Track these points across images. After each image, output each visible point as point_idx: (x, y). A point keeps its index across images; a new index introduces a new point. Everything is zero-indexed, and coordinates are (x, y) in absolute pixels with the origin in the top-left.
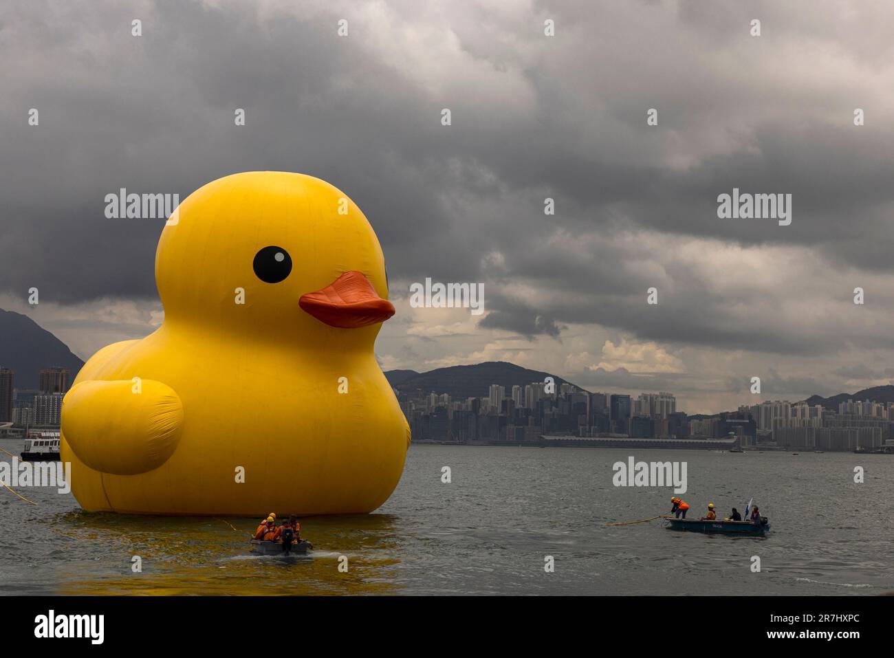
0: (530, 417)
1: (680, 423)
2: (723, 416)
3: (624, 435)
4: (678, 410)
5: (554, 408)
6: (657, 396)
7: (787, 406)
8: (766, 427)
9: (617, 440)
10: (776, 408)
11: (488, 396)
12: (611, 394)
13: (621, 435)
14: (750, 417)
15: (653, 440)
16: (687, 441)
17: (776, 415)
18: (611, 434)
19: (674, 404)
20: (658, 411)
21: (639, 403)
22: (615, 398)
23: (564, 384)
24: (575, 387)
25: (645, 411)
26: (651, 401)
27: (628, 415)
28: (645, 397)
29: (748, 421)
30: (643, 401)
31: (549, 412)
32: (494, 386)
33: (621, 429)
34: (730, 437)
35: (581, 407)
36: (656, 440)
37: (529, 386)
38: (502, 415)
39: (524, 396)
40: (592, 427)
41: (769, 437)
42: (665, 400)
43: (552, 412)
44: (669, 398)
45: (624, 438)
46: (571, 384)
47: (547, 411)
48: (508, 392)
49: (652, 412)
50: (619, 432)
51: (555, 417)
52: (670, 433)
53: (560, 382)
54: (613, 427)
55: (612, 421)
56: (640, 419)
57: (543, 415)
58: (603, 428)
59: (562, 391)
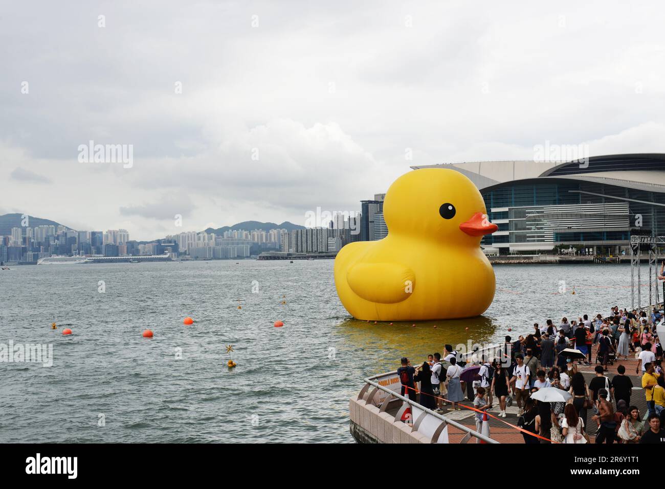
0: (42, 247)
1: (133, 247)
2: (159, 241)
3: (101, 255)
4: (131, 239)
5: (56, 241)
6: (117, 232)
7: (194, 235)
8: (183, 247)
9: (98, 258)
10: (188, 236)
11: (11, 234)
12: (91, 231)
13: (98, 255)
14: (175, 242)
15: (117, 258)
16: (139, 257)
17: (188, 240)
18: (93, 255)
19: (128, 235)
20: (118, 241)
21: (107, 236)
22: (93, 234)
23: (59, 226)
24: (66, 227)
25: (110, 241)
26: (114, 234)
27: (102, 244)
28: (110, 232)
29: (174, 244)
30: (109, 235)
32: (14, 228)
33: (99, 252)
34: (166, 254)
35: (73, 240)
36: (120, 258)
37: (37, 228)
38: (24, 246)
39: (34, 234)
40: (81, 251)
41: (185, 253)
42: (123, 233)
43: (55, 243)
44: (125, 232)
45: (101, 257)
46: (63, 226)
47: (52, 243)
48: (24, 232)
49: (115, 241)
50: (97, 254)
51: (58, 246)
52: (128, 253)
53: (56, 225)
54: (94, 251)
55: (92, 247)
56: (110, 245)
57: (49, 245)
58: (87, 252)
59: (58, 230)
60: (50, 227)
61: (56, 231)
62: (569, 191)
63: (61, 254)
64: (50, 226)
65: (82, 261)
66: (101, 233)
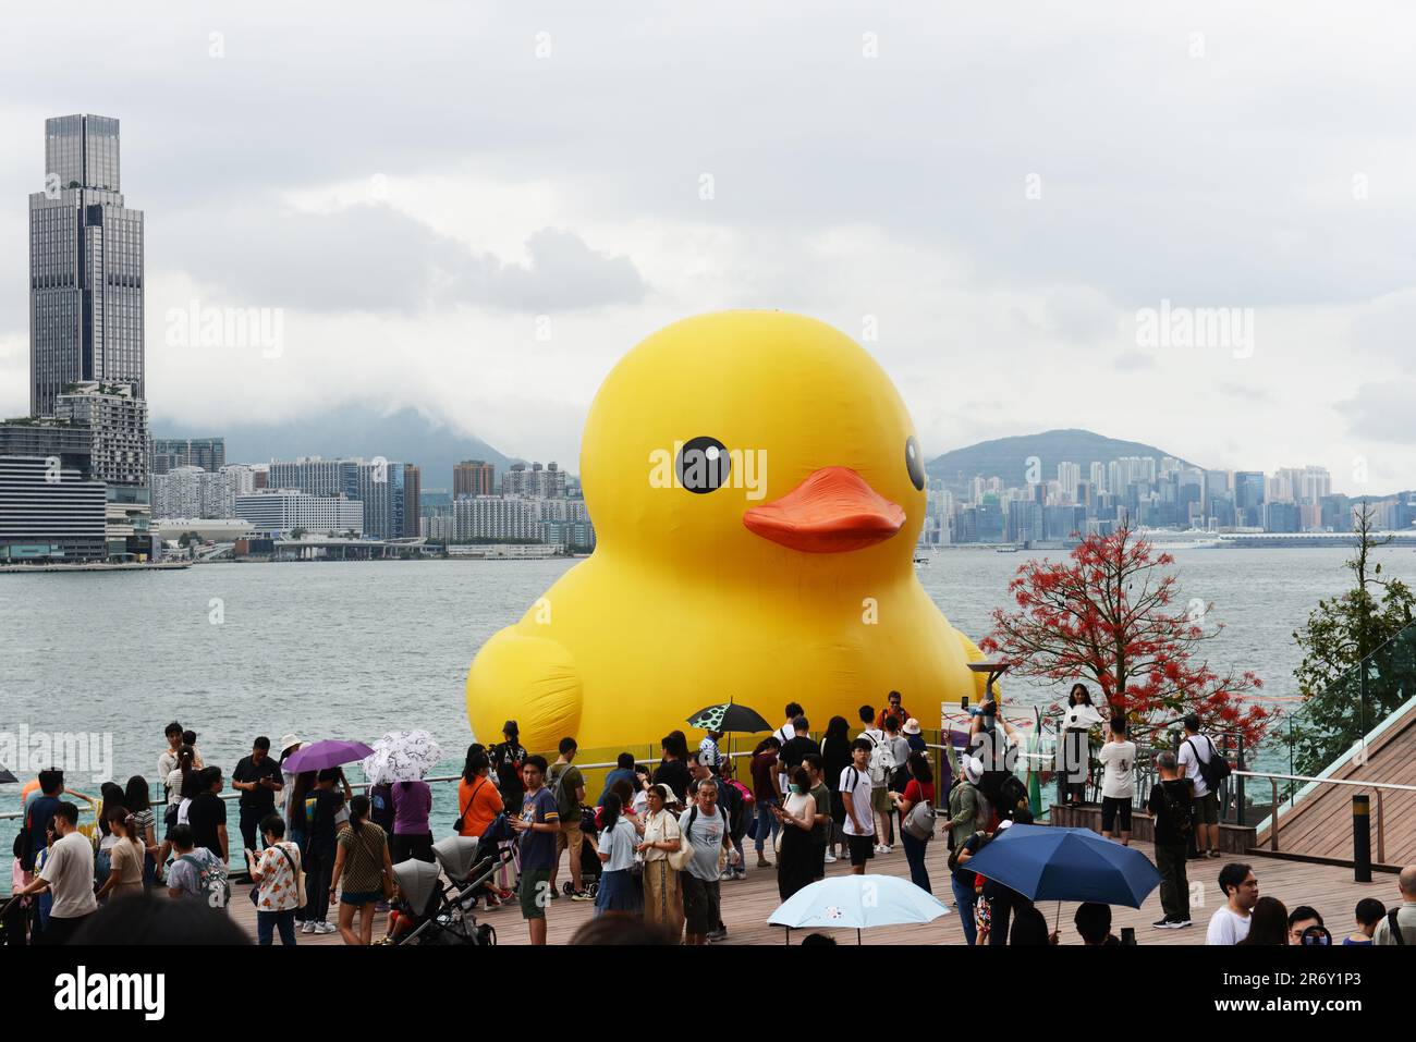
0: (1119, 508)
1: (1337, 510)
2: (1402, 497)
3: (1257, 529)
4: (1335, 490)
5: (1153, 493)
6: (1302, 472)
9: (1248, 536)
11: (1056, 478)
12: (1236, 471)
13: (1251, 529)
15: (1299, 535)
18: (1237, 529)
19: (1328, 482)
20: (1304, 494)
21: (1276, 483)
22: (1241, 477)
23: (1165, 458)
24: (1182, 462)
25: (1286, 496)
26: (1294, 477)
27: (1261, 500)
28: (1284, 473)
30: (1282, 480)
31: (1147, 500)
32: (1064, 463)
33: (1252, 520)
35: (1191, 492)
36: (1306, 535)
37: (1115, 463)
38: (1079, 505)
39: (1107, 477)
40: (1211, 519)
42: (1314, 476)
43: (1150, 500)
44: (1321, 473)
45: (1257, 533)
46: (1175, 458)
47: (1143, 498)
48: (1085, 472)
49: (1296, 495)
50: (1249, 525)
51: (1156, 506)
52: (1324, 524)
53: (1158, 455)
54: (1241, 518)
55: (1238, 510)
56: (1281, 505)
57: (1137, 503)
58: (1226, 519)
59: (1163, 468)
60: (1143, 462)
61: (1158, 471)
63: (1164, 523)
64: (1145, 459)
65: (1210, 542)
66: (1260, 475)
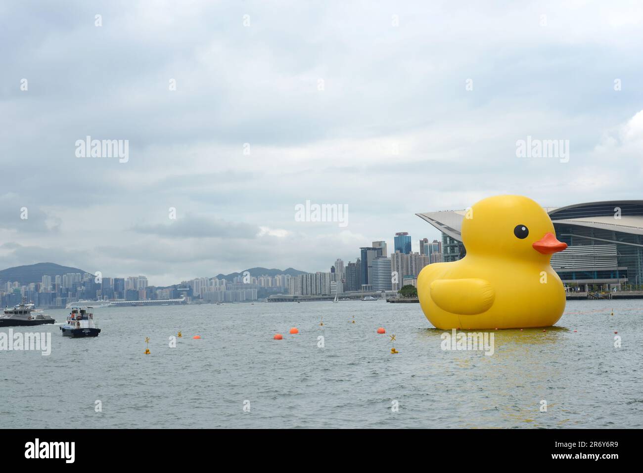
0: (69, 293)
1: (152, 292)
2: (175, 286)
3: (123, 300)
4: (149, 285)
5: (82, 287)
6: (137, 278)
7: (207, 280)
8: (196, 291)
10: (201, 282)
11: (42, 282)
12: (113, 278)
13: (121, 300)
14: (190, 287)
15: (138, 301)
16: (157, 301)
17: (201, 285)
18: (116, 300)
19: (147, 282)
20: (138, 286)
21: (128, 282)
22: (116, 280)
23: (85, 274)
24: (91, 275)
25: (131, 287)
26: (134, 280)
27: (123, 289)
28: (131, 278)
29: (188, 289)
30: (130, 281)
31: (80, 289)
32: (45, 276)
33: (121, 297)
34: (182, 298)
35: (97, 286)
36: (140, 301)
37: (65, 275)
38: (53, 292)
39: (62, 281)
40: (105, 296)
41: (198, 297)
42: (142, 280)
43: (82, 289)
44: (144, 278)
45: (123, 301)
46: (89, 274)
47: (79, 289)
48: (53, 279)
49: (135, 287)
50: (120, 298)
51: (84, 292)
52: (147, 298)
53: (82, 272)
54: (116, 296)
55: (115, 293)
56: (131, 291)
57: (76, 291)
58: (111, 297)
59: (84, 277)
60: (76, 275)
61: (82, 278)
62: (562, 235)
63: (87, 298)
64: (77, 274)
65: (106, 305)
66: (123, 280)
